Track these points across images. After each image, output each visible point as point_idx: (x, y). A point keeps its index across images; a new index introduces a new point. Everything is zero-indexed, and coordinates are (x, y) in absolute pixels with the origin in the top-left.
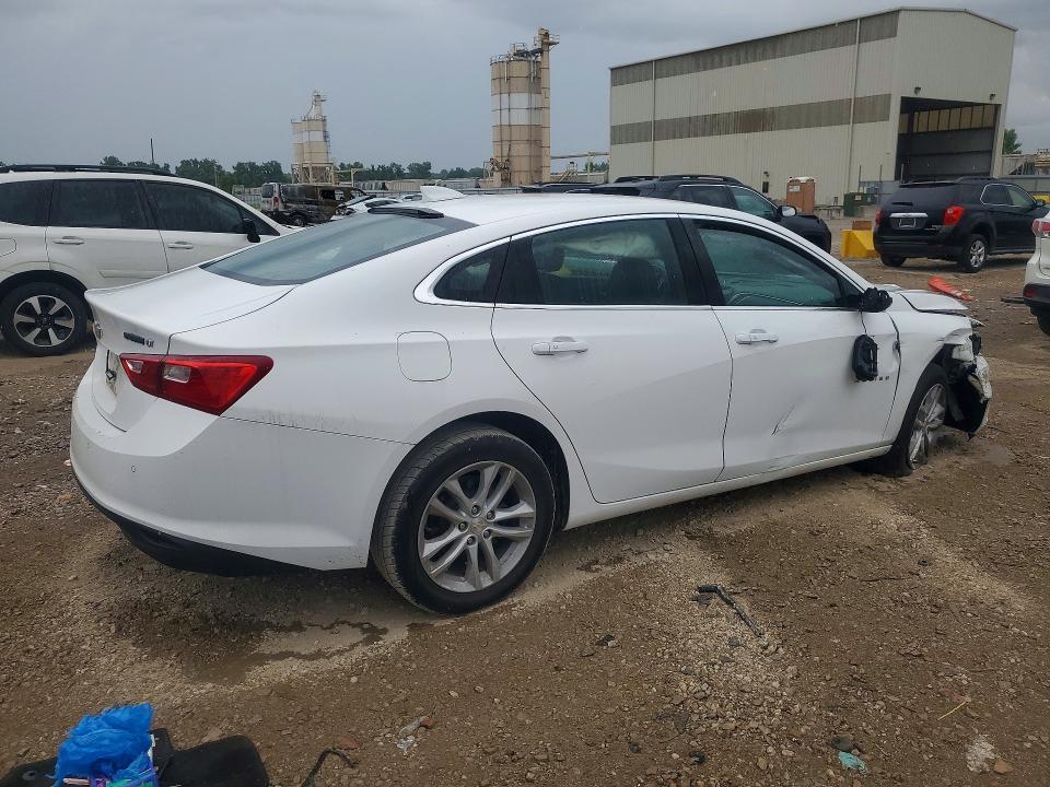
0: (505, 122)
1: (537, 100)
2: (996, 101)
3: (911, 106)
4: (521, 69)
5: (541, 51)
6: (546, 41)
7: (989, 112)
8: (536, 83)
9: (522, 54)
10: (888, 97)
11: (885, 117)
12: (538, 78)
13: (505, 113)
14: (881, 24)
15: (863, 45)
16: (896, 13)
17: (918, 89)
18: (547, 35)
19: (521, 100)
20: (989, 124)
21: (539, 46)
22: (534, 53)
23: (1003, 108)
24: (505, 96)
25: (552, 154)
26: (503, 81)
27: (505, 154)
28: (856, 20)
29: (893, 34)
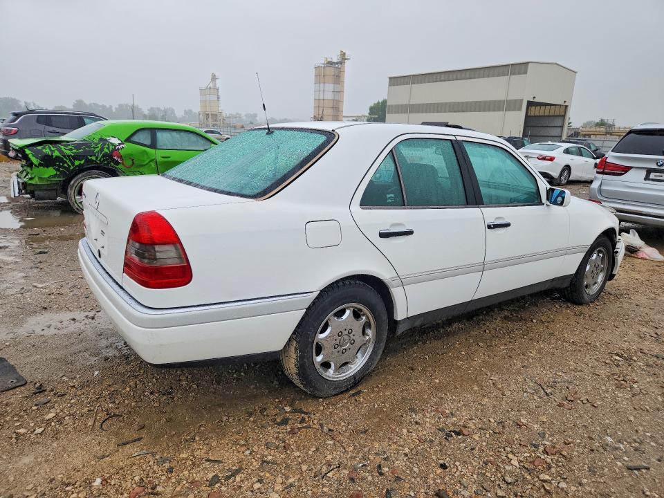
0: (321, 97)
1: (338, 88)
2: (566, 104)
3: (530, 104)
4: (330, 71)
5: (341, 63)
6: (343, 58)
7: (563, 108)
8: (338, 79)
9: (330, 63)
10: (522, 100)
11: (520, 109)
12: (338, 77)
13: (321, 93)
14: (520, 68)
15: (512, 76)
16: (527, 63)
17: (534, 97)
18: (344, 54)
19: (330, 87)
20: (563, 114)
21: (340, 60)
22: (337, 63)
23: (568, 108)
24: (322, 85)
25: (344, 115)
26: (320, 76)
27: (321, 113)
28: (508, 65)
29: (525, 73)
